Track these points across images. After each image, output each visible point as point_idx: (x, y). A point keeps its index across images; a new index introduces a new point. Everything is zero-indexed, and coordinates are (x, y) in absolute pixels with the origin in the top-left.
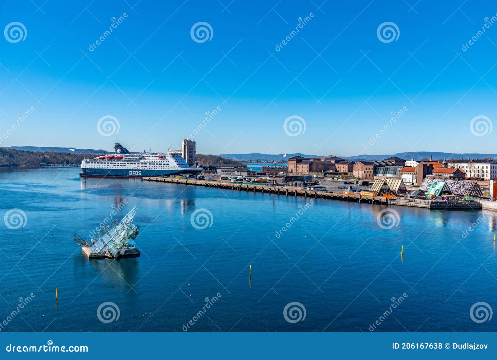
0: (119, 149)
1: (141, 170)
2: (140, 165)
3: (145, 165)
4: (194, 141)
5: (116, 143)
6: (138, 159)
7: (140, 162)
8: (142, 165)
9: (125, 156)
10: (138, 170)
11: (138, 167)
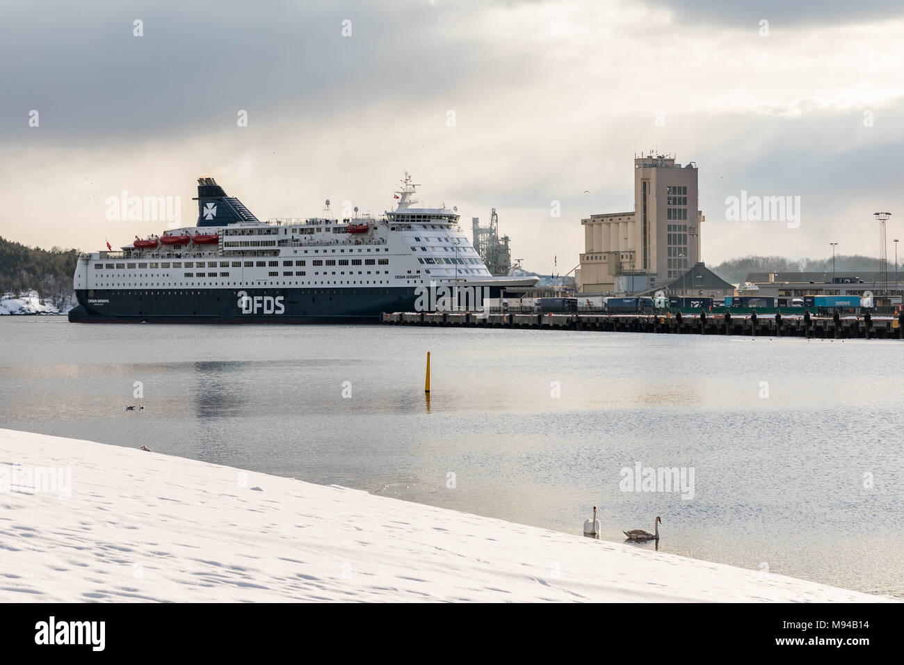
0: (210, 205)
1: (283, 292)
2: (281, 269)
3: (300, 269)
4: (690, 166)
5: (201, 180)
6: (273, 243)
7: (281, 255)
8: (288, 269)
9: (227, 232)
10: (273, 292)
11: (274, 279)
